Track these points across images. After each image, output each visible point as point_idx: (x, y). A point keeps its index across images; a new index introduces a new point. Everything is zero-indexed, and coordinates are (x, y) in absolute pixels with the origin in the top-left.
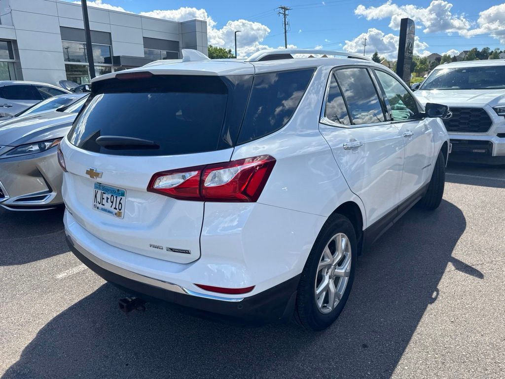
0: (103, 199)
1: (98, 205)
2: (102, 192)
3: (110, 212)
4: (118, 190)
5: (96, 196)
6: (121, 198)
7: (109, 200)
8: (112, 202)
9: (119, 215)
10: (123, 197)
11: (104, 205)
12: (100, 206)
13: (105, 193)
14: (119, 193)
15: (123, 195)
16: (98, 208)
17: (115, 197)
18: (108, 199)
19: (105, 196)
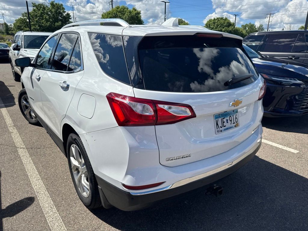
1: (221, 129)
2: (222, 118)
3: (230, 128)
4: (234, 111)
5: (217, 124)
7: (229, 121)
8: (231, 121)
10: (237, 114)
11: (225, 126)
12: (223, 128)
13: (224, 118)
16: (221, 131)
17: (232, 116)
18: (227, 120)
19: (225, 120)
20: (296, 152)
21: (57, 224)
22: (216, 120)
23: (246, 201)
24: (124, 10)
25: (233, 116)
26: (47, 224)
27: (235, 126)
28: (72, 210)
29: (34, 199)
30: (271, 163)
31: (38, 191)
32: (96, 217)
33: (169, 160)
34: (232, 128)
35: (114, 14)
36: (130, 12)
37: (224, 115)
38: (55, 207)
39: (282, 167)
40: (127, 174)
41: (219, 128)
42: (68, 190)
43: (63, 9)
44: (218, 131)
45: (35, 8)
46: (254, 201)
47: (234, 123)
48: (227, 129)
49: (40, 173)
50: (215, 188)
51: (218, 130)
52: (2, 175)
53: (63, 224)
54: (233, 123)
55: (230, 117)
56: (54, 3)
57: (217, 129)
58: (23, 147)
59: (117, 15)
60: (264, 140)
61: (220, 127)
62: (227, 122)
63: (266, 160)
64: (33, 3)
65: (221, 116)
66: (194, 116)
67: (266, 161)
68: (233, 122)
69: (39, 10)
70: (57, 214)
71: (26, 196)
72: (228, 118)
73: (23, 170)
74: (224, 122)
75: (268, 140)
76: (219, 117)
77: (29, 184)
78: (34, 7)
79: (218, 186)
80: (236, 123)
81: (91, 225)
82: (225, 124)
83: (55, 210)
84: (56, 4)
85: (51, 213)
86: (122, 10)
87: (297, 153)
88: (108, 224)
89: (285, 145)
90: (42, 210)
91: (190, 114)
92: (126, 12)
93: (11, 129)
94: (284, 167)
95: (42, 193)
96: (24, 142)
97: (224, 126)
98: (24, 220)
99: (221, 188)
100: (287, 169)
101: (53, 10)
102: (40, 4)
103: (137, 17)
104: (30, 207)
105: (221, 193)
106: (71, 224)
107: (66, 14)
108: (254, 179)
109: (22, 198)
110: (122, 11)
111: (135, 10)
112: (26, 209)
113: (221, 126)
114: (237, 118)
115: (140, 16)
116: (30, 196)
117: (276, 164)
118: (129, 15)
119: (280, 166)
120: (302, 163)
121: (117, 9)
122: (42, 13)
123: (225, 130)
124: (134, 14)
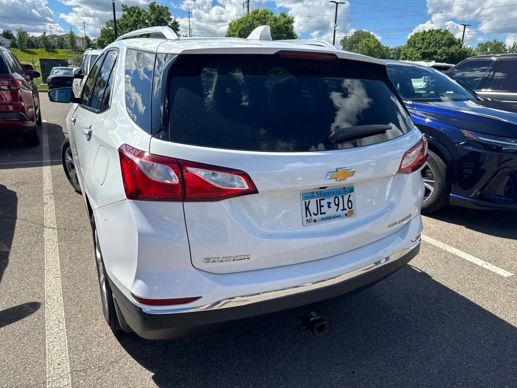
0: (321, 206)
1: (314, 217)
2: (318, 199)
4: (344, 188)
5: (307, 209)
6: (350, 195)
7: (332, 205)
9: (350, 214)
11: (325, 213)
12: (319, 216)
13: (324, 199)
14: (347, 191)
15: (352, 190)
16: (315, 221)
18: (329, 204)
19: (324, 203)
20: (505, 274)
21: (58, 347)
22: (306, 202)
23: (379, 350)
24: (265, 16)
25: (343, 197)
26: (44, 345)
27: (346, 215)
28: (88, 329)
29: (39, 307)
30: (451, 290)
31: (49, 294)
32: (119, 344)
33: (207, 260)
34: (340, 218)
35: (249, 22)
36: (275, 20)
37: (322, 193)
38: (64, 322)
39: (469, 298)
40: (137, 278)
41: (311, 216)
42: (93, 297)
43: (169, 14)
44: (307, 221)
45: (126, 13)
46: (393, 352)
47: (344, 209)
48: (329, 218)
49: (62, 267)
50: (312, 319)
51: (307, 218)
52: (8, 265)
53: (67, 348)
54: (342, 210)
55: (337, 199)
56: (156, 5)
57: (307, 216)
58: (54, 227)
59: (253, 24)
60: (454, 249)
61: (314, 213)
62: (329, 207)
63: (443, 284)
64: (123, 6)
65: (316, 195)
66: (253, 190)
67: (443, 286)
68: (341, 207)
69: (132, 16)
70: (64, 333)
71: (30, 300)
72: (331, 200)
73: (41, 261)
74: (323, 206)
75: (461, 250)
76: (313, 197)
77: (41, 284)
78: (124, 11)
79: (318, 317)
80: (348, 209)
81: (107, 356)
82: (323, 210)
83: (63, 326)
84: (158, 6)
85: (56, 330)
86: (262, 16)
87: (509, 278)
88: (133, 358)
89: (490, 261)
90: (45, 323)
91: (247, 187)
92: (268, 19)
93: (46, 198)
94: (473, 300)
95: (55, 297)
96: (57, 219)
97: (321, 214)
98: (14, 335)
99: (324, 321)
100: (478, 304)
101: (153, 17)
102: (133, 7)
103: (287, 28)
104: (30, 317)
105: (322, 328)
106: (78, 351)
107: (172, 22)
108: (408, 315)
109: (24, 303)
110: (262, 18)
111: (285, 16)
112: (22, 320)
113: (316, 213)
114: (351, 201)
115: (292, 27)
116: (36, 301)
117: (460, 293)
118: (274, 24)
119: (466, 296)
120: (510, 296)
121: (255, 14)
122: (135, 21)
123: (323, 219)
124: (282, 23)
